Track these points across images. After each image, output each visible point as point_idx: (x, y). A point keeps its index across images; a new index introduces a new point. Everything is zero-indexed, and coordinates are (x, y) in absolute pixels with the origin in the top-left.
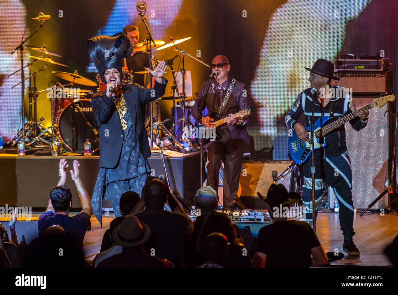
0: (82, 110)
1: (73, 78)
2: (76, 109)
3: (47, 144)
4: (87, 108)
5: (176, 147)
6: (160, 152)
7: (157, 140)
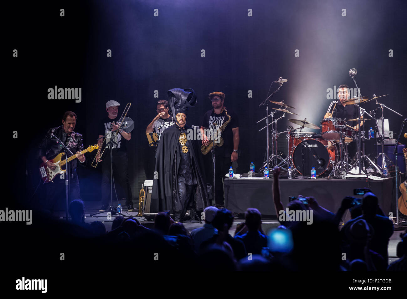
0: (309, 146)
1: (303, 123)
2: (305, 145)
3: (284, 171)
4: (313, 145)
5: (377, 173)
6: (366, 176)
7: (364, 168)
